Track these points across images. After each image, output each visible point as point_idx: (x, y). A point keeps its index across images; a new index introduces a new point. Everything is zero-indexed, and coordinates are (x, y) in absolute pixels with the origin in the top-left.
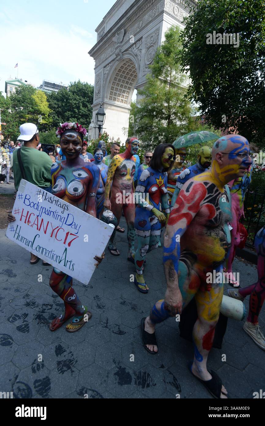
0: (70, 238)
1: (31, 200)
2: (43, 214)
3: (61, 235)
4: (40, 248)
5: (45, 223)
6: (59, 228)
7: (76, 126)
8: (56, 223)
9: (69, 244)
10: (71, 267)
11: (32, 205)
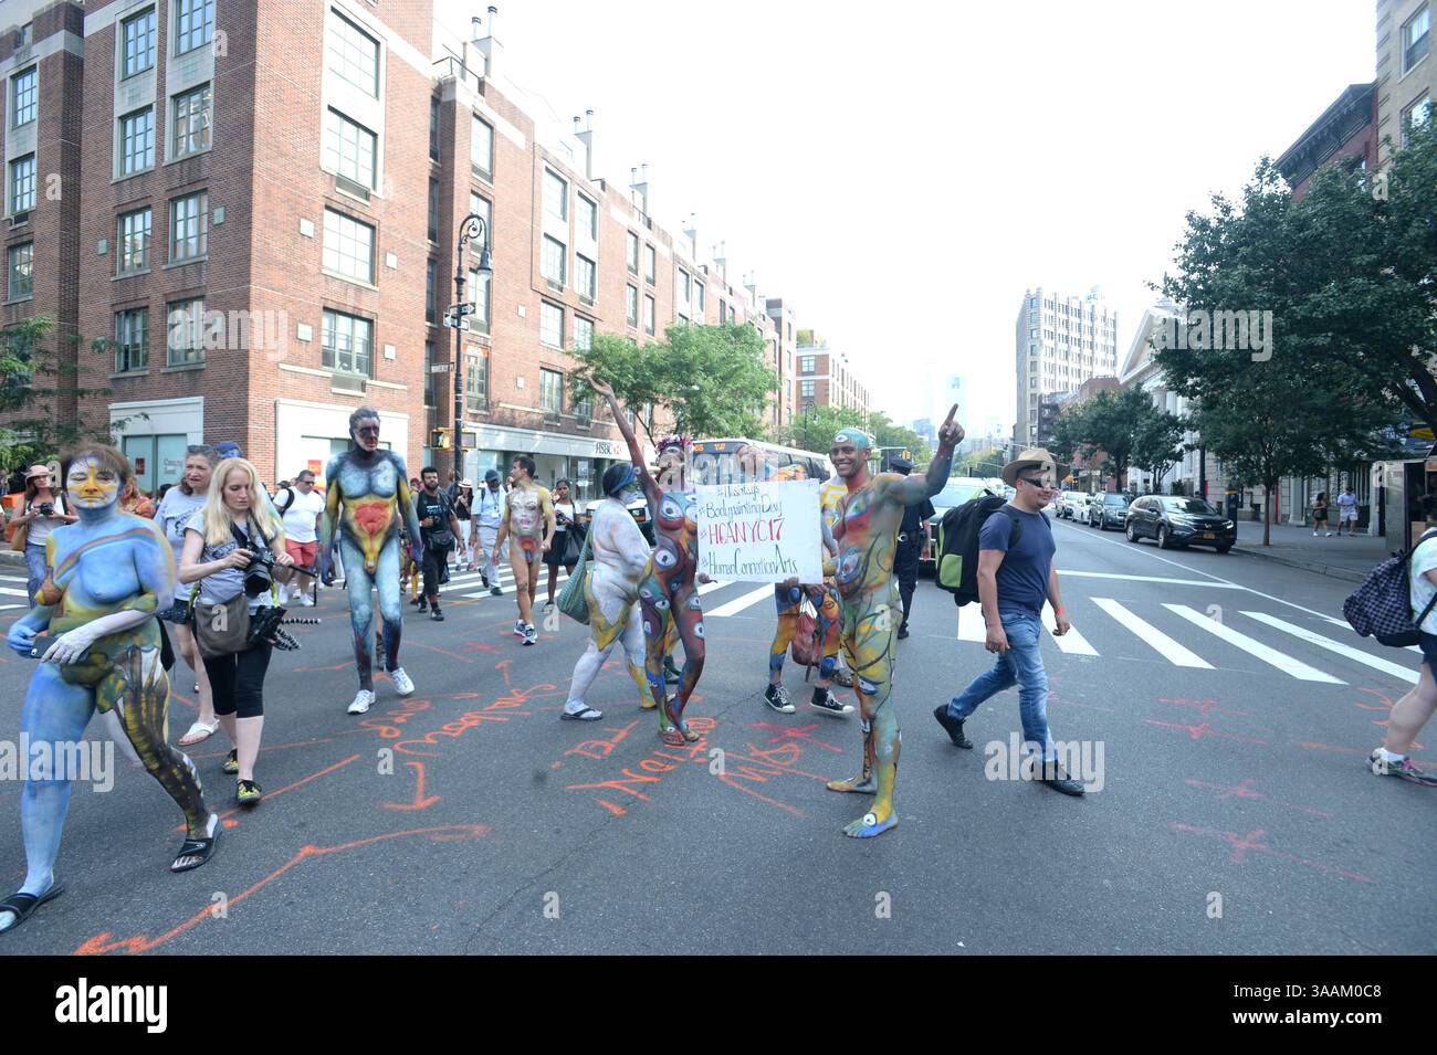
0: (775, 526)
1: (715, 508)
2: (735, 516)
3: (764, 530)
4: (745, 566)
5: (740, 527)
6: (757, 524)
7: (679, 440)
8: (751, 518)
9: (778, 537)
10: (793, 568)
11: (717, 513)
